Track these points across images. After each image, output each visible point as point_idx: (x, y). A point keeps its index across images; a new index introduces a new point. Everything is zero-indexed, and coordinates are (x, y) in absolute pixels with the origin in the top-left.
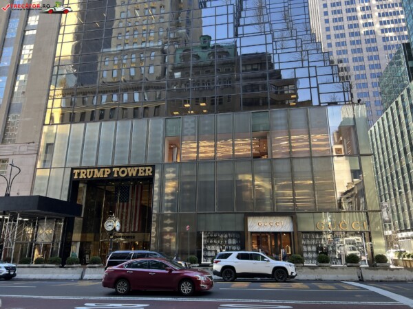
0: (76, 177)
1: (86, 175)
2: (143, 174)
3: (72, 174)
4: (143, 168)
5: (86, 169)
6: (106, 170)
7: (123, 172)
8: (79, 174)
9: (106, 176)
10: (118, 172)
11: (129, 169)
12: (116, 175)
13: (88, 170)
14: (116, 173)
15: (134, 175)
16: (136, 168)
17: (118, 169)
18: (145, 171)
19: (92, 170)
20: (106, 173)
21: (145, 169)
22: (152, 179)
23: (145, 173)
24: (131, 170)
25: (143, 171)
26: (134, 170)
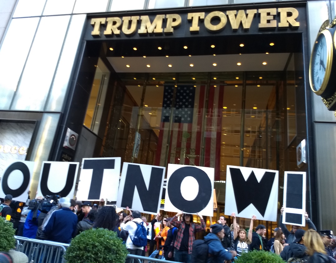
0: (96, 31)
1: (120, 28)
3: (88, 27)
4: (273, 11)
6: (170, 17)
7: (216, 20)
8: (103, 27)
10: (201, 21)
11: (231, 14)
12: (195, 27)
13: (126, 19)
14: (195, 23)
16: (252, 13)
17: (202, 15)
18: (277, 17)
19: (135, 19)
21: (279, 14)
22: (300, 34)
23: (279, 21)
24: (236, 15)
25: (271, 18)
26: (247, 15)
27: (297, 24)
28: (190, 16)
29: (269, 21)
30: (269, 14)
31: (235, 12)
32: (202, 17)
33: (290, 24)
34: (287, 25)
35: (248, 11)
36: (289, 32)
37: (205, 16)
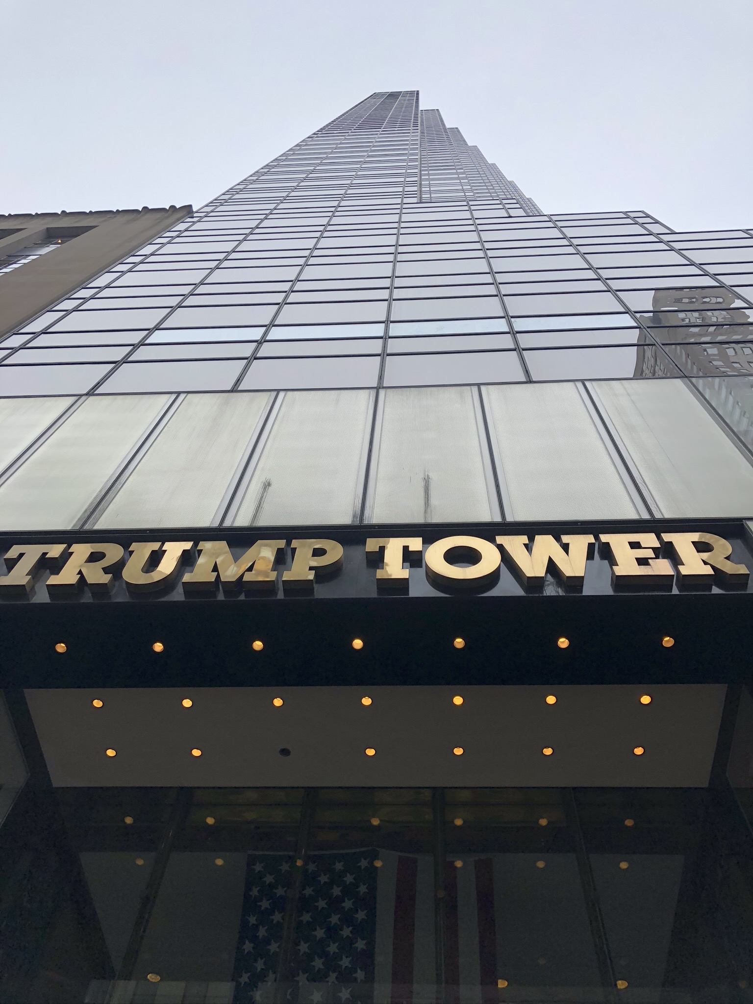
0: (17, 576)
1: (114, 569)
2: (660, 569)
6: (305, 545)
9: (298, 574)
15: (573, 570)
20: (306, 563)
21: (668, 546)
23: (676, 563)
24: (529, 547)
25: (646, 553)
26: (565, 546)
27: (739, 569)
28: (372, 544)
29: (643, 562)
30: (635, 545)
31: (523, 539)
32: (416, 549)
33: (716, 569)
34: (708, 571)
35: (568, 539)
37: (426, 547)
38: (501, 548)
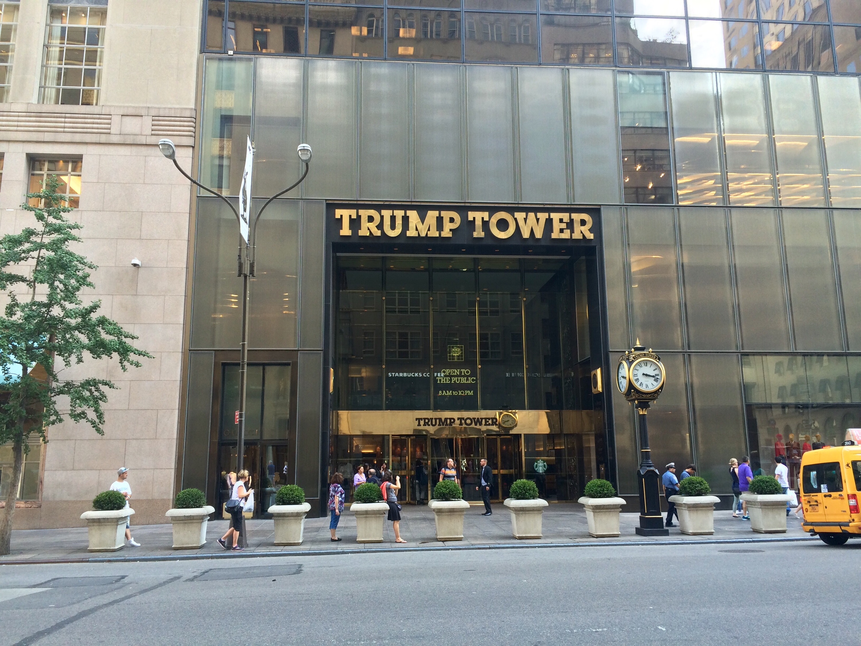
0: (346, 231)
1: (380, 226)
2: (566, 235)
4: (566, 216)
5: (379, 208)
6: (446, 215)
8: (355, 223)
9: (446, 233)
10: (485, 224)
11: (520, 216)
12: (479, 233)
14: (479, 225)
15: (539, 234)
16: (543, 216)
17: (486, 215)
18: (570, 225)
19: (399, 214)
20: (448, 227)
21: (572, 221)
22: (594, 248)
23: (572, 232)
24: (525, 219)
25: (564, 226)
26: (538, 220)
27: (591, 236)
28: (471, 215)
29: (562, 231)
30: (561, 221)
31: (523, 215)
32: (486, 219)
33: (584, 236)
34: (581, 237)
35: (539, 215)
36: (582, 244)
37: (490, 218)
38: (516, 219)
